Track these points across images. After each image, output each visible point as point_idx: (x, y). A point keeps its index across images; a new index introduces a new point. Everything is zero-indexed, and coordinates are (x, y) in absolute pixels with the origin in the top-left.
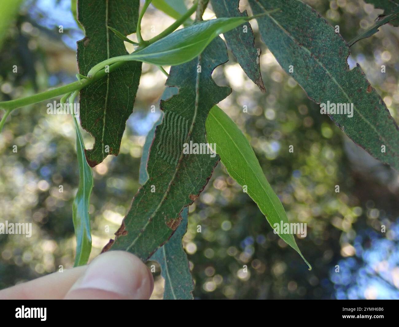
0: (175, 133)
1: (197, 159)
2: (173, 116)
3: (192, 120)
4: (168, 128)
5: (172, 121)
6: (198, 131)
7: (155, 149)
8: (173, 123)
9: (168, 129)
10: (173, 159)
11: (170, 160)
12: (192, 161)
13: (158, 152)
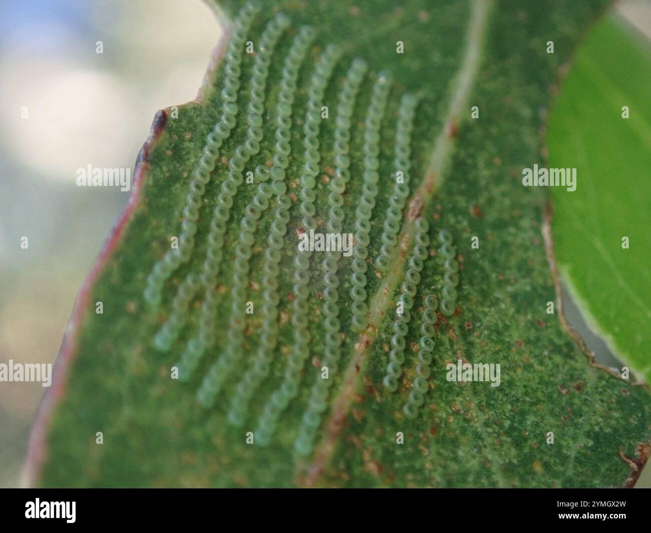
0: (305, 182)
1: (478, 419)
2: (296, 53)
3: (441, 97)
4: (253, 136)
5: (286, 87)
6: (487, 188)
7: (132, 306)
8: (294, 107)
9: (250, 147)
10: (279, 399)
11: (255, 403)
12: (434, 430)
13: (155, 329)
